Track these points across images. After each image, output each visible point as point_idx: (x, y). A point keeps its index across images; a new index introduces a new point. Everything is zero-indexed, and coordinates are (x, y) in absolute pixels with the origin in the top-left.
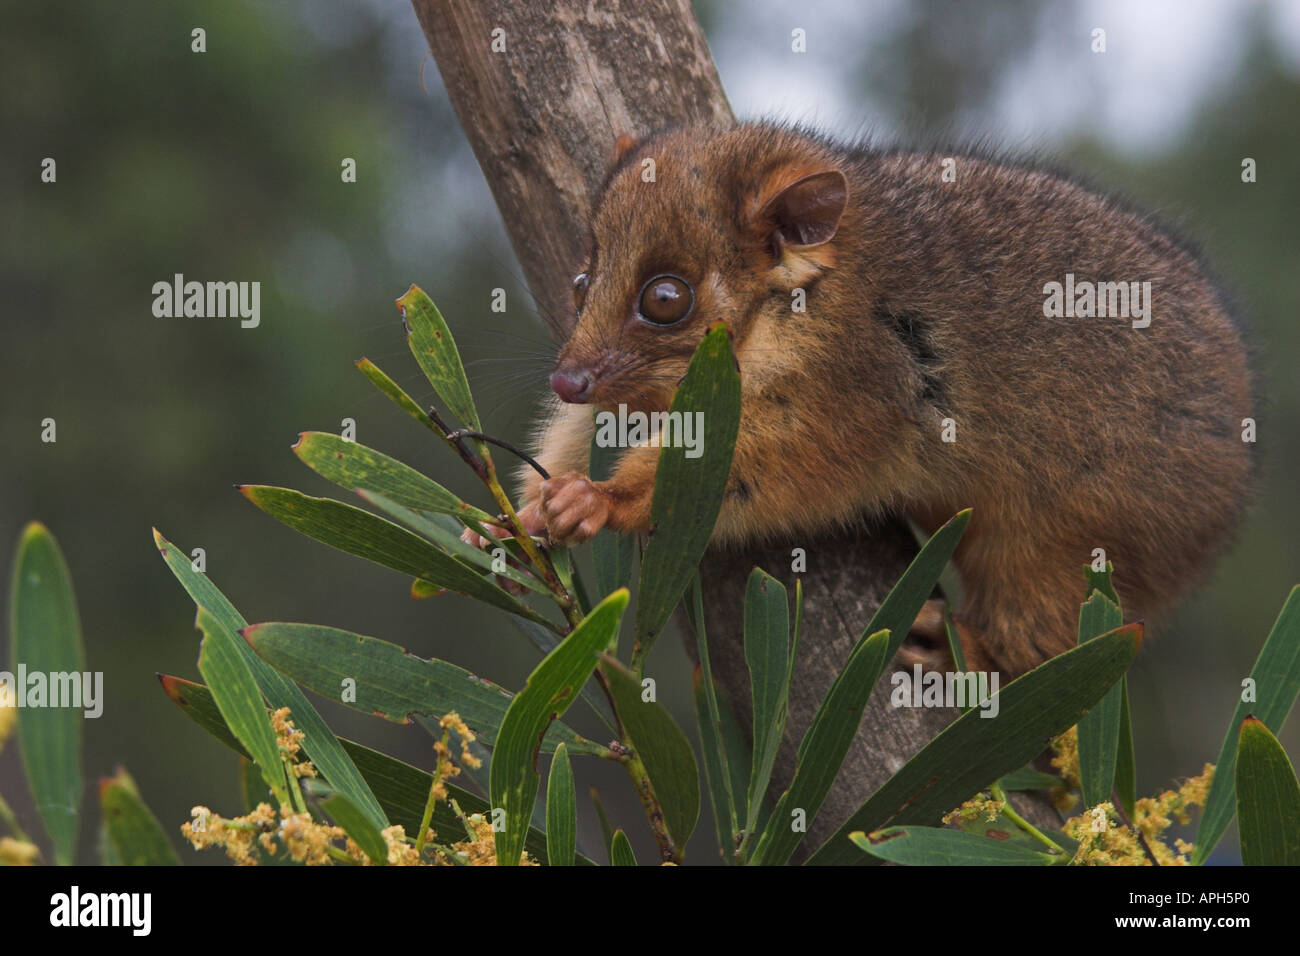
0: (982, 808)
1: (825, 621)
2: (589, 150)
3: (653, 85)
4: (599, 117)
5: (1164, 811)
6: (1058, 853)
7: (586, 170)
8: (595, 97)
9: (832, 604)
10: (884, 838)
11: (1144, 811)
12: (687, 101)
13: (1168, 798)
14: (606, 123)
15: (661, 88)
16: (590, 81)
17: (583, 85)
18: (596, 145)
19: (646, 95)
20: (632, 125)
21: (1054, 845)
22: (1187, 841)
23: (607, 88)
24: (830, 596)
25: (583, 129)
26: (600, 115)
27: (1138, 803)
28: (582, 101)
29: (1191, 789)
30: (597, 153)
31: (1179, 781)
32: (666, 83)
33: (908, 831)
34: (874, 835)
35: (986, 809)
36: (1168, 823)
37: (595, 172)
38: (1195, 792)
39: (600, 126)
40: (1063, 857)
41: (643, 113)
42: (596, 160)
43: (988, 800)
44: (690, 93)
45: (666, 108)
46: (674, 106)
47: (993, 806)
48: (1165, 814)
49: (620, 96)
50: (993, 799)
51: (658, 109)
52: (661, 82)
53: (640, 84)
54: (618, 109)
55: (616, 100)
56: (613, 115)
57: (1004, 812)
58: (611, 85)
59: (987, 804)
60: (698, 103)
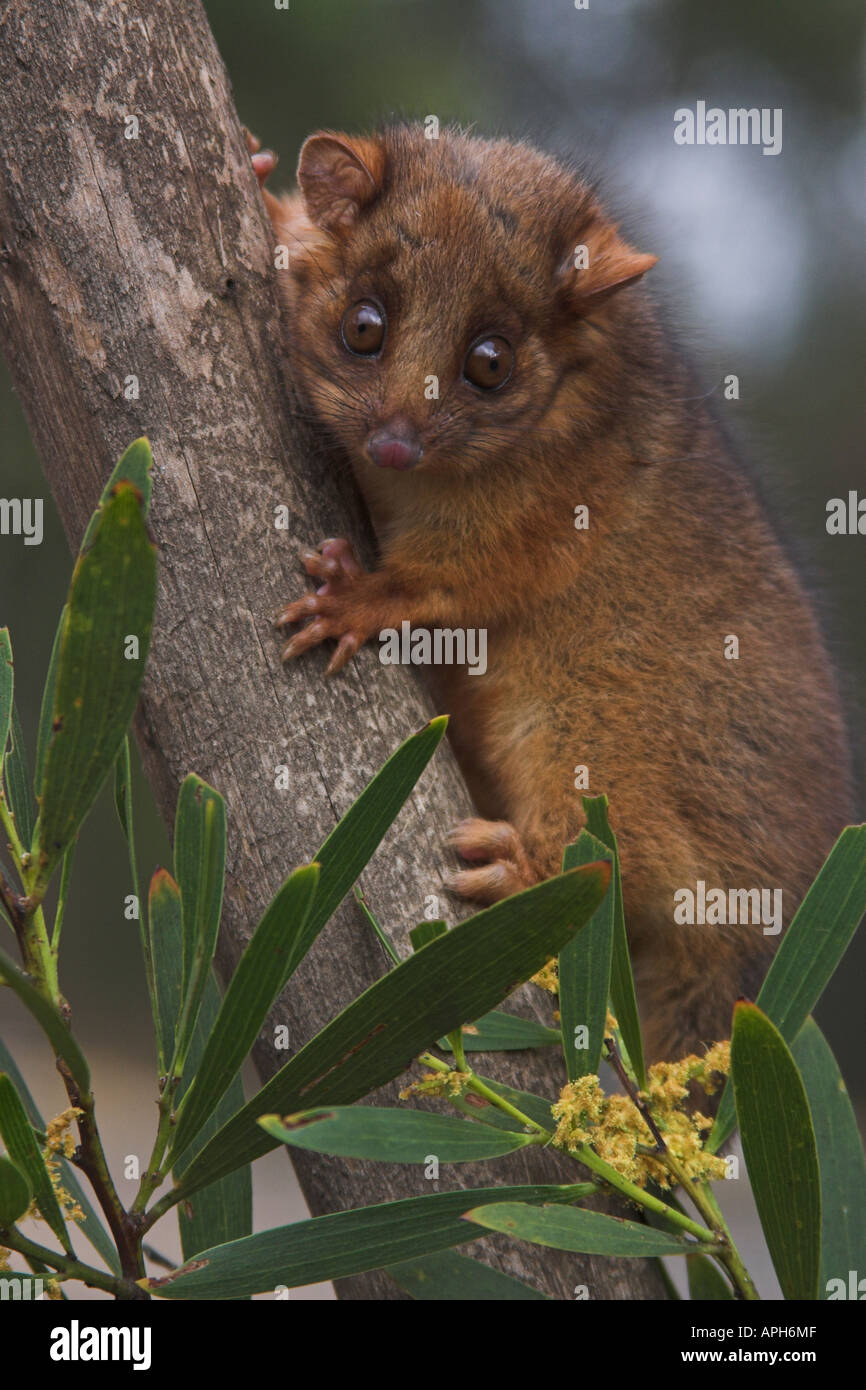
0: (446, 1081)
1: (318, 826)
2: (87, 261)
3: (169, 191)
4: (102, 225)
5: (682, 1079)
6: (535, 1132)
7: (83, 284)
8: (99, 200)
9: (329, 806)
10: (303, 1122)
11: (661, 1077)
12: (209, 213)
13: (690, 1063)
14: (111, 233)
15: (178, 196)
16: (94, 182)
17: (86, 185)
18: (96, 257)
19: (159, 201)
20: (139, 236)
21: (530, 1123)
22: (706, 1115)
23: (113, 192)
24: (328, 797)
25: (82, 236)
26: (104, 222)
27: (654, 1068)
28: (84, 204)
29: (717, 1055)
30: (98, 266)
31: (706, 1043)
32: (185, 190)
33: (335, 1112)
34: (292, 1119)
35: (449, 1081)
36: (686, 1093)
37: (93, 287)
38: (720, 1059)
39: (103, 236)
40: (541, 1137)
41: (154, 224)
42: (95, 274)
43: (452, 1070)
44: (213, 202)
45: (182, 219)
46: (191, 217)
47: (458, 1078)
48: (684, 1083)
49: (128, 201)
50: (458, 1070)
51: (172, 221)
52: (178, 189)
53: (153, 190)
54: (124, 217)
55: (123, 207)
56: (118, 223)
57: (470, 1084)
58: (118, 187)
59: (451, 1075)
60: (222, 216)
